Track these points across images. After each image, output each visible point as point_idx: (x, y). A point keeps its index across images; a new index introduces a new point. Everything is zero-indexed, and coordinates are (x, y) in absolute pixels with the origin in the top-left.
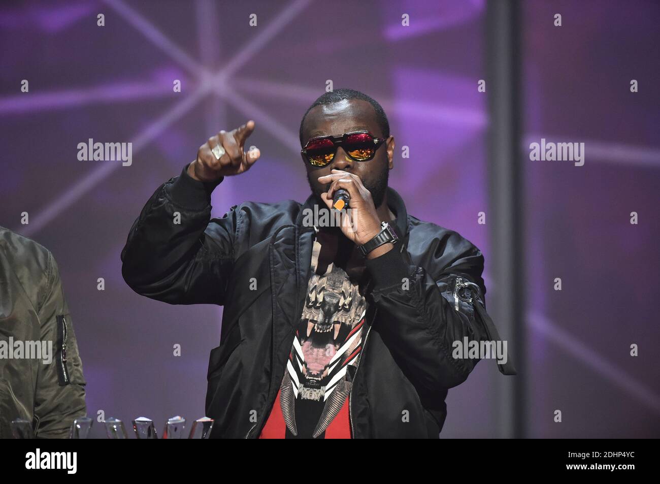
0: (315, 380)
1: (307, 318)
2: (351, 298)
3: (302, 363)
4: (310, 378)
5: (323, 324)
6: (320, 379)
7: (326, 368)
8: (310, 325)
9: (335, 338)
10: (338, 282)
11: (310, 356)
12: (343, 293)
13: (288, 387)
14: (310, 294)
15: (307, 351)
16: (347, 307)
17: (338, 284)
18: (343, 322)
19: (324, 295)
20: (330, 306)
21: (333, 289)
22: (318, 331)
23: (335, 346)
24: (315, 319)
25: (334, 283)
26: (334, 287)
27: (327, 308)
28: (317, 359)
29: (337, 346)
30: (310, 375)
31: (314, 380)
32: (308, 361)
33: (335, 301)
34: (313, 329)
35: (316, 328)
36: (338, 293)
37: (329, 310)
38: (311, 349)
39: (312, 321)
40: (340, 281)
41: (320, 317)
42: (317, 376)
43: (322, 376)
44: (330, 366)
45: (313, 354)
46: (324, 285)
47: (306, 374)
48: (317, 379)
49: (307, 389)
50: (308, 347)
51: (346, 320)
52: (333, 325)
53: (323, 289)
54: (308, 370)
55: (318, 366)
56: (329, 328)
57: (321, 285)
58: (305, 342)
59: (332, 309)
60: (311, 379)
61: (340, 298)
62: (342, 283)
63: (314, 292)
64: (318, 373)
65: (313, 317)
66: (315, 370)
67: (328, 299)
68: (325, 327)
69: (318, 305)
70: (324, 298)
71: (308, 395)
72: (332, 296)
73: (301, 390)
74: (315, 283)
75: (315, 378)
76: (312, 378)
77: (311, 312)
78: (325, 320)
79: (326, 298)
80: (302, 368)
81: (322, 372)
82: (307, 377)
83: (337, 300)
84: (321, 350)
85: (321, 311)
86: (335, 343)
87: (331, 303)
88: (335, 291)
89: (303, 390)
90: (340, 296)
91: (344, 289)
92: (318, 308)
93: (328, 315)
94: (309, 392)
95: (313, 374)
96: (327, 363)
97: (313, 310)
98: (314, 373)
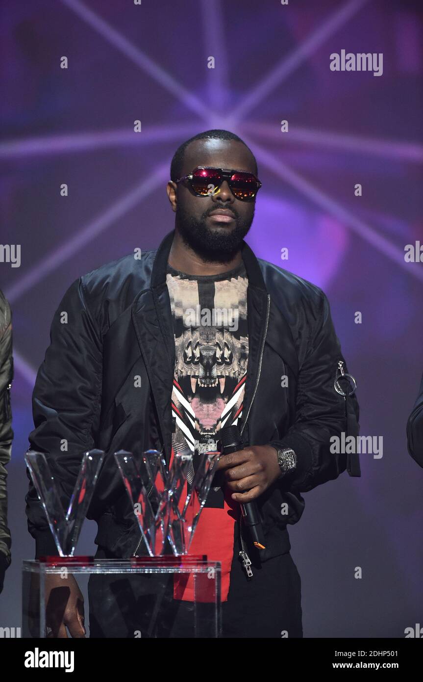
0: (210, 435)
1: (189, 374)
2: (230, 351)
3: (194, 419)
4: (204, 434)
5: (205, 377)
6: (214, 434)
7: (218, 422)
8: (193, 380)
9: (222, 392)
10: (210, 334)
11: (201, 412)
12: (217, 345)
13: (182, 444)
14: (186, 350)
15: (197, 408)
16: (228, 360)
17: (211, 337)
18: (227, 375)
19: (200, 350)
20: (208, 359)
21: (208, 343)
22: (203, 386)
23: (224, 399)
24: (197, 374)
25: (208, 337)
26: (208, 340)
27: (205, 361)
28: (208, 415)
29: (225, 399)
30: (204, 430)
31: (208, 435)
32: (199, 417)
33: (211, 353)
34: (197, 385)
35: (199, 383)
36: (213, 345)
37: (208, 363)
38: (200, 405)
39: (194, 377)
40: (212, 333)
41: (200, 372)
42: (211, 431)
43: (216, 430)
44: (222, 420)
45: (203, 410)
46: (198, 341)
47: (200, 430)
48: (211, 434)
49: (203, 444)
50: (197, 404)
51: (229, 373)
52: (217, 379)
53: (198, 344)
54: (201, 426)
55: (210, 422)
56: (214, 383)
57: (195, 340)
58: (192, 399)
59: (211, 362)
60: (206, 435)
61: (216, 350)
62: (215, 335)
63: (190, 348)
64: (211, 427)
65: (195, 373)
66: (208, 425)
67: (204, 353)
68: (208, 380)
69: (196, 360)
70: (201, 354)
71: (205, 449)
72: (208, 349)
73: (197, 446)
74: (190, 339)
75: (209, 433)
76: (206, 433)
77: (191, 368)
78: (206, 374)
79: (202, 352)
80: (194, 424)
81: (215, 426)
82: (202, 433)
83: (214, 352)
84: (211, 406)
85: (201, 365)
86: (223, 396)
87: (208, 356)
88: (210, 344)
89: (199, 446)
90: (215, 348)
91: (218, 340)
92: (196, 364)
93: (208, 368)
94: (205, 447)
95: (206, 429)
96: (219, 417)
97: (193, 366)
98: (208, 428)
